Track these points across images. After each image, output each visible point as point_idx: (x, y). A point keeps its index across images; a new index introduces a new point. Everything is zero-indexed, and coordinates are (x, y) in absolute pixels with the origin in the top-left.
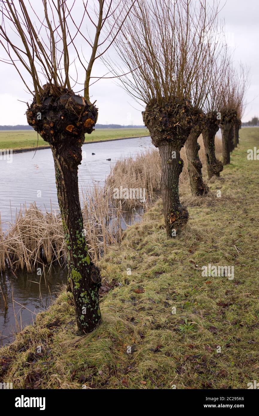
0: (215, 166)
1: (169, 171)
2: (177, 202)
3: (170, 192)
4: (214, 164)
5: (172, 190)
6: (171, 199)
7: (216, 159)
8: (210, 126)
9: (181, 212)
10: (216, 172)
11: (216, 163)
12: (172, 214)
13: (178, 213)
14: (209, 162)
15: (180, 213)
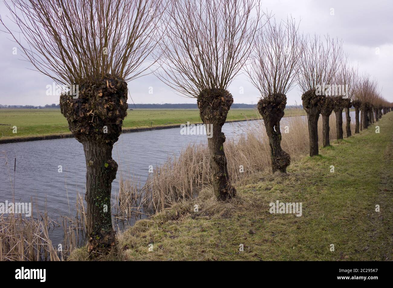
0: (279, 159)
1: (91, 176)
2: (102, 221)
3: (92, 206)
4: (278, 157)
5: (95, 204)
6: (93, 216)
7: (281, 150)
8: (272, 110)
9: (102, 237)
10: (280, 166)
11: (281, 156)
12: (91, 238)
13: (98, 238)
14: (273, 154)
15: (100, 238)
